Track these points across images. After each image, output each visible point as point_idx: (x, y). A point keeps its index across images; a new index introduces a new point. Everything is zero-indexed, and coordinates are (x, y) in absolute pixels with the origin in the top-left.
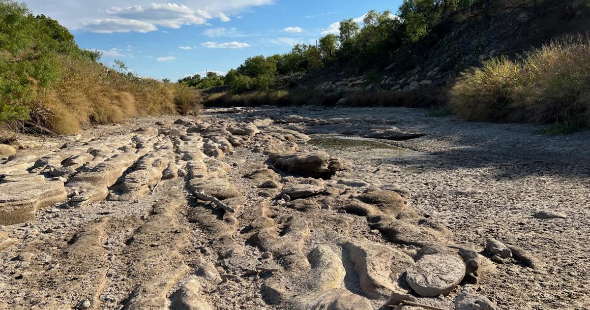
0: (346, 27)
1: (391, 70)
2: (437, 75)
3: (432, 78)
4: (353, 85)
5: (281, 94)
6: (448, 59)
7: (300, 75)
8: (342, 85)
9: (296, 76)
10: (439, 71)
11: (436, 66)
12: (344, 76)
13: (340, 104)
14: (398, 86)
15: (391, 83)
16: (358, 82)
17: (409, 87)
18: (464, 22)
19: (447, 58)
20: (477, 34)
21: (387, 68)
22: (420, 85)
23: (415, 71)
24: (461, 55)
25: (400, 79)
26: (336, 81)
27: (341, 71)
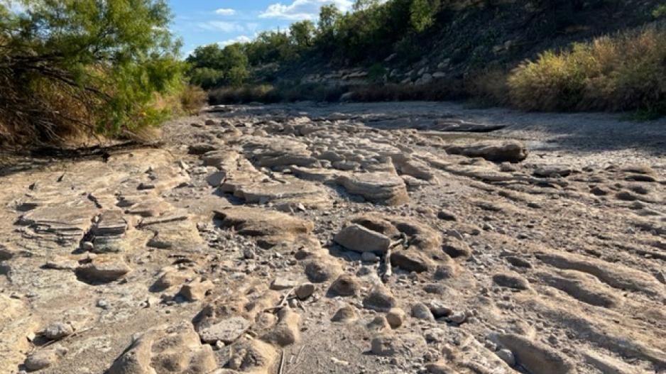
0: (326, 13)
1: (392, 61)
2: (449, 66)
3: (444, 70)
4: (348, 79)
5: (266, 89)
6: (458, 50)
7: (274, 66)
8: (332, 78)
9: (270, 68)
10: (450, 62)
11: (446, 57)
12: (332, 68)
13: (345, 100)
14: (409, 79)
15: (398, 75)
16: (353, 75)
17: (421, 81)
18: (464, 11)
19: (456, 48)
20: (482, 23)
21: (387, 59)
22: (434, 78)
23: (423, 62)
24: (472, 46)
25: (407, 72)
26: (325, 73)
27: (327, 63)
